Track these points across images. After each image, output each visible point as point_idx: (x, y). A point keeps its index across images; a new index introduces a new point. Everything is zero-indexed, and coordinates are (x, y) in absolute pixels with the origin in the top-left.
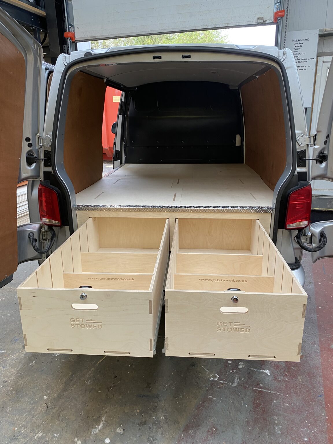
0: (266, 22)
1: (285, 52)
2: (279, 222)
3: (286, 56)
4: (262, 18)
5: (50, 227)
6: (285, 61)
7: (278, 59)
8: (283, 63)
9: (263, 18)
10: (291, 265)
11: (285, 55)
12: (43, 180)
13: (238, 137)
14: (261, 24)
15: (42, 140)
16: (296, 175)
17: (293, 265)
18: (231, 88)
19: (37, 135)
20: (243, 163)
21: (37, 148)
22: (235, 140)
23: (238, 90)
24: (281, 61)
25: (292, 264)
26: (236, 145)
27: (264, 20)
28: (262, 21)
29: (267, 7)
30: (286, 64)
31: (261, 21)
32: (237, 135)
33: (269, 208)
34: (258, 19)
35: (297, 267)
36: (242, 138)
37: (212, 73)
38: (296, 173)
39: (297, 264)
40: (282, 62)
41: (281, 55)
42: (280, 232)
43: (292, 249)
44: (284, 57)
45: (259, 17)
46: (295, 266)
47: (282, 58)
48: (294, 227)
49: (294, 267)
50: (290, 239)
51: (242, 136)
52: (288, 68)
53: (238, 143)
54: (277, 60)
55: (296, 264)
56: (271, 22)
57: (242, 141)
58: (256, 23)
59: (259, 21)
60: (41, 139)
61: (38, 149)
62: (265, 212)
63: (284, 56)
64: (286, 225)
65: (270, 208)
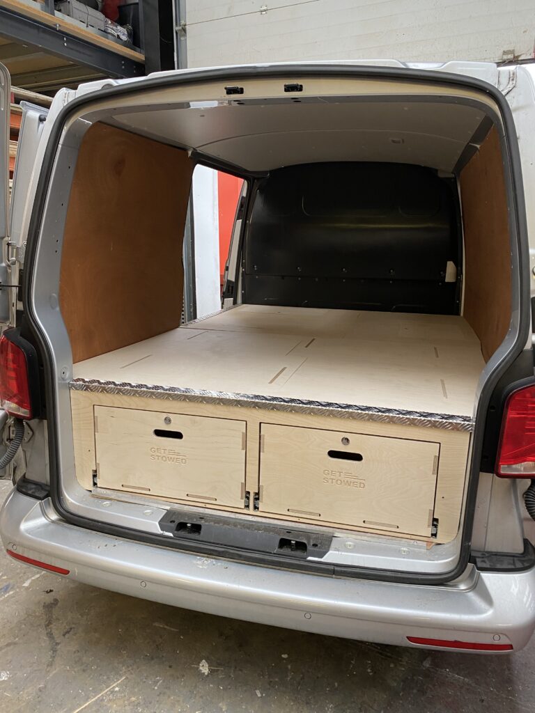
0: (520, 59)
1: (513, 74)
2: (483, 457)
3: (514, 82)
4: (512, 52)
5: (19, 420)
6: (511, 94)
7: (497, 89)
8: (506, 98)
9: (514, 50)
10: (512, 558)
11: (513, 80)
12: (15, 326)
13: (450, 266)
14: (509, 62)
15: (15, 250)
16: (527, 351)
17: (515, 558)
18: (441, 175)
19: (5, 239)
20: (458, 313)
21: (4, 265)
22: (445, 271)
23: (455, 178)
24: (504, 93)
25: (513, 556)
26: (447, 280)
27: (516, 55)
28: (512, 57)
29: (523, 31)
30: (512, 101)
31: (510, 57)
32: (448, 263)
33: (465, 419)
34: (505, 53)
35: (526, 565)
36: (459, 268)
37: (394, 141)
38: (528, 346)
39: (526, 558)
40: (504, 97)
41: (504, 80)
42: (486, 479)
43: (517, 522)
44: (511, 86)
45: (506, 50)
46: (522, 562)
47: (505, 88)
48: (520, 471)
49: (519, 565)
50: (512, 496)
51: (458, 265)
52: (517, 109)
53: (450, 277)
54: (492, 89)
55: (524, 557)
56: (530, 57)
57: (458, 273)
58: (501, 61)
59: (505, 57)
60: (13, 249)
61: (5, 268)
62: (456, 428)
63: (511, 82)
64: (498, 466)
65: (468, 421)
